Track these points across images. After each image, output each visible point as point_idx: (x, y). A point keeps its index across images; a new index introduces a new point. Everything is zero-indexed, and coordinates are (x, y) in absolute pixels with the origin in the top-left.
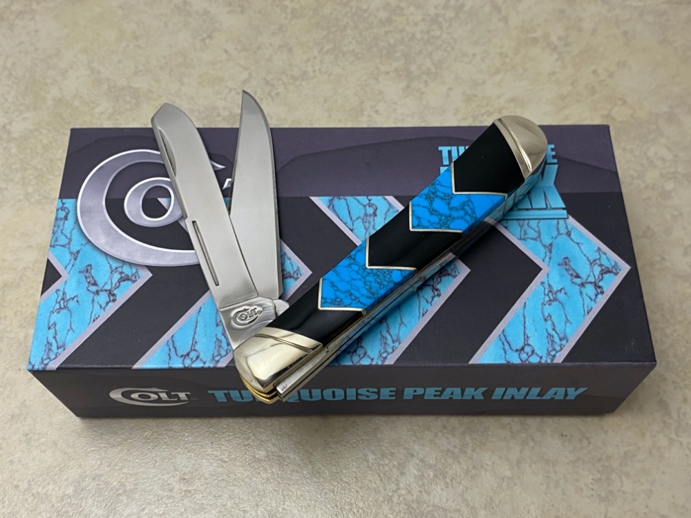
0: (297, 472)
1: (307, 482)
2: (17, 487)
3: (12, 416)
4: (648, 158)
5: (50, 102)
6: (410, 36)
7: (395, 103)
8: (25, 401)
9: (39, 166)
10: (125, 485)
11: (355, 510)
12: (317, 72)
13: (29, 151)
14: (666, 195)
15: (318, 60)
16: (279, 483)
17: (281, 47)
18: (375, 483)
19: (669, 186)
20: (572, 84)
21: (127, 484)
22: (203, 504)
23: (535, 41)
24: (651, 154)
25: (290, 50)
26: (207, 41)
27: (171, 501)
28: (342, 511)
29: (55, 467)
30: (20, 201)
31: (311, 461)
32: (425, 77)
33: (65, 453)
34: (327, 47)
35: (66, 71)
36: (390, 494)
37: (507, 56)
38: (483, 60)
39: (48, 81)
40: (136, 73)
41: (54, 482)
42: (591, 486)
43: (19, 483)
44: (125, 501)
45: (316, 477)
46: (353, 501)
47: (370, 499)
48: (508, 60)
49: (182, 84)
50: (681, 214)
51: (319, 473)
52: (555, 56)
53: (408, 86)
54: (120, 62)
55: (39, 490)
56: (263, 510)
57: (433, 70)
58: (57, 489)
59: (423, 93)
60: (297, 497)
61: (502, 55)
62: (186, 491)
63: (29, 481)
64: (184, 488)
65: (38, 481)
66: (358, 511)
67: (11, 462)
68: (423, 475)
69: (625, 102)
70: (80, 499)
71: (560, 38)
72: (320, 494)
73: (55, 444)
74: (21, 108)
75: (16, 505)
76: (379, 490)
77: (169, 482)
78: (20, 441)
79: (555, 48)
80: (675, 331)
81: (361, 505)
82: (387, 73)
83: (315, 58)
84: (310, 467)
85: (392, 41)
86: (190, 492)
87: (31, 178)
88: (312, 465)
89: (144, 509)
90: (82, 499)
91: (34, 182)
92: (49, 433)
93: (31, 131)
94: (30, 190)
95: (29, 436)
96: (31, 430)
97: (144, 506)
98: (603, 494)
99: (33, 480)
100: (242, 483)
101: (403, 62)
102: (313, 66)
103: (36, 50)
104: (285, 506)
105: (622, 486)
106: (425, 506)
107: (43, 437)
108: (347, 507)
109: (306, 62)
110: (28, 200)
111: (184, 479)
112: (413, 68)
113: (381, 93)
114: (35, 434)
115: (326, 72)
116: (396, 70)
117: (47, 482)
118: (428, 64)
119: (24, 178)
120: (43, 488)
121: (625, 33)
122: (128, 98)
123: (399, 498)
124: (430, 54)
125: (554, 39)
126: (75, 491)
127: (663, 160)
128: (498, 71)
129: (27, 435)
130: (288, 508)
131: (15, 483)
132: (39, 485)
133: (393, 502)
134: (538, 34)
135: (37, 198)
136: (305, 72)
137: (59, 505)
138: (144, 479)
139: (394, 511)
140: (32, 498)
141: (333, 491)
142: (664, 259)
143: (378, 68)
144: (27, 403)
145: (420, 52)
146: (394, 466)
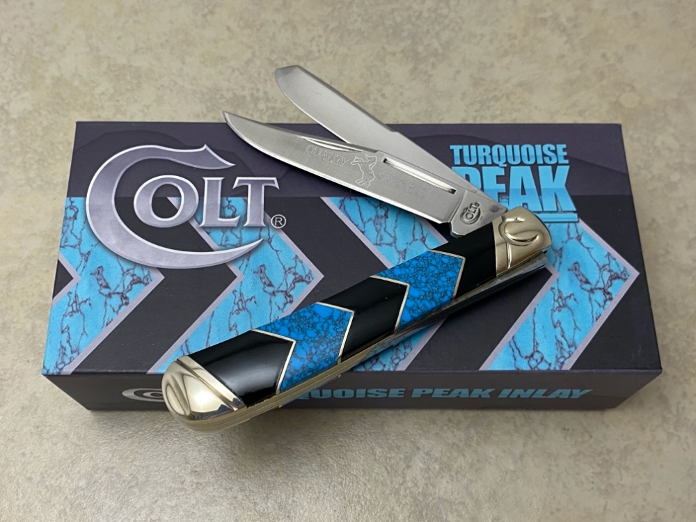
0: (306, 464)
1: (316, 475)
2: (30, 479)
3: (23, 408)
4: (655, 147)
5: (48, 82)
6: (417, 14)
7: (402, 86)
8: (35, 393)
9: (40, 150)
10: (137, 478)
11: (363, 503)
12: (322, 52)
13: (29, 133)
14: (672, 186)
15: (323, 40)
16: (289, 476)
17: (284, 24)
18: (382, 476)
19: (675, 177)
20: (581, 68)
21: (139, 477)
22: (214, 496)
23: (544, 21)
24: (658, 143)
25: (294, 28)
26: (209, 17)
27: (183, 493)
28: (350, 503)
29: (68, 459)
30: (22, 186)
31: (319, 454)
32: (432, 59)
33: (77, 445)
34: (332, 25)
35: (64, 48)
36: (397, 486)
37: (515, 38)
38: (491, 41)
39: (46, 59)
40: (136, 51)
41: (68, 475)
42: (591, 479)
43: (33, 476)
44: (138, 493)
45: (324, 470)
46: (361, 494)
47: (378, 491)
48: (516, 42)
49: (184, 63)
50: (686, 207)
51: (327, 465)
52: (565, 38)
53: (415, 69)
54: (119, 38)
55: (53, 482)
56: (273, 502)
57: (440, 51)
58: (69, 481)
59: (430, 76)
60: (306, 490)
61: (512, 37)
62: (197, 483)
63: (42, 474)
64: (195, 481)
65: (50, 473)
66: (366, 503)
67: (23, 454)
68: (429, 469)
69: (633, 88)
70: (93, 492)
71: (569, 19)
72: (329, 487)
73: (66, 436)
74: (20, 87)
75: (29, 497)
76: (386, 483)
77: (181, 475)
78: (31, 433)
79: (564, 30)
80: (676, 325)
81: (368, 497)
82: (394, 54)
83: (320, 36)
84: (319, 460)
85: (399, 19)
86: (201, 484)
87: (32, 162)
88: (321, 457)
89: (156, 501)
90: (95, 491)
91: (35, 167)
92: (60, 425)
93: (30, 112)
94: (32, 174)
95: (40, 429)
96: (42, 422)
97: (156, 499)
98: (603, 487)
99: (46, 471)
100: (252, 476)
101: (410, 42)
102: (318, 46)
103: (32, 24)
104: (295, 499)
105: (621, 479)
106: (431, 498)
107: (54, 430)
108: (355, 499)
109: (311, 41)
110: (31, 186)
111: (196, 472)
112: (420, 49)
113: (388, 75)
114: (46, 426)
115: (331, 52)
116: (403, 51)
117: (60, 474)
118: (436, 45)
119: (25, 162)
120: (57, 479)
121: (635, 15)
122: (128, 78)
123: (405, 491)
124: (437, 34)
125: (563, 19)
126: (88, 484)
127: (670, 150)
128: (506, 53)
129: (38, 427)
130: (297, 500)
131: (28, 475)
132: (52, 478)
133: (399, 494)
134: (548, 14)
135: (39, 183)
136: (311, 52)
137: (73, 496)
138: (155, 471)
139: (401, 503)
140: (46, 490)
141: (342, 484)
142: (667, 252)
143: (383, 48)
144: (38, 395)
145: (428, 31)
146: (400, 459)
